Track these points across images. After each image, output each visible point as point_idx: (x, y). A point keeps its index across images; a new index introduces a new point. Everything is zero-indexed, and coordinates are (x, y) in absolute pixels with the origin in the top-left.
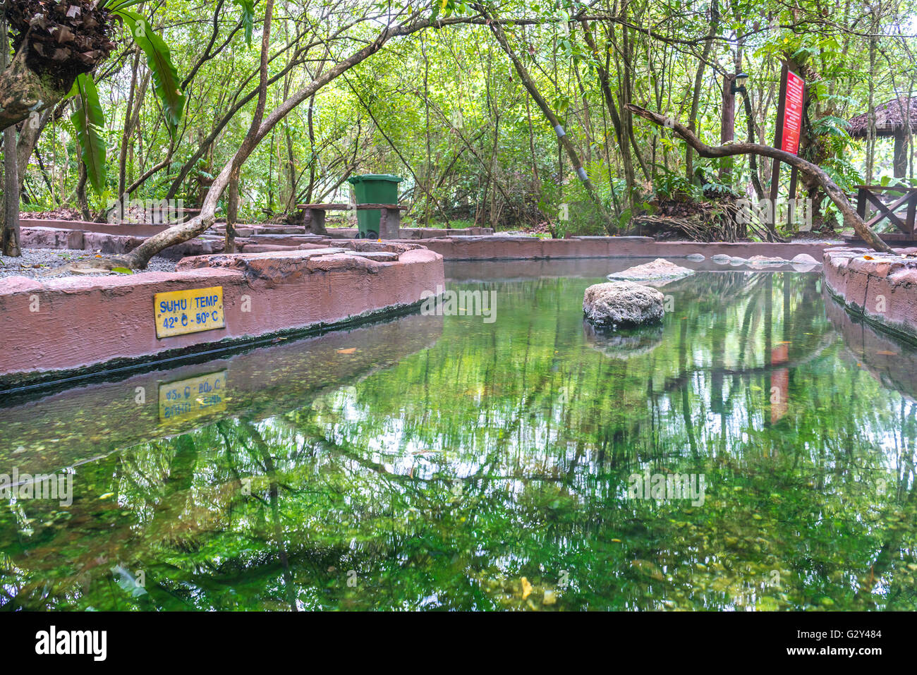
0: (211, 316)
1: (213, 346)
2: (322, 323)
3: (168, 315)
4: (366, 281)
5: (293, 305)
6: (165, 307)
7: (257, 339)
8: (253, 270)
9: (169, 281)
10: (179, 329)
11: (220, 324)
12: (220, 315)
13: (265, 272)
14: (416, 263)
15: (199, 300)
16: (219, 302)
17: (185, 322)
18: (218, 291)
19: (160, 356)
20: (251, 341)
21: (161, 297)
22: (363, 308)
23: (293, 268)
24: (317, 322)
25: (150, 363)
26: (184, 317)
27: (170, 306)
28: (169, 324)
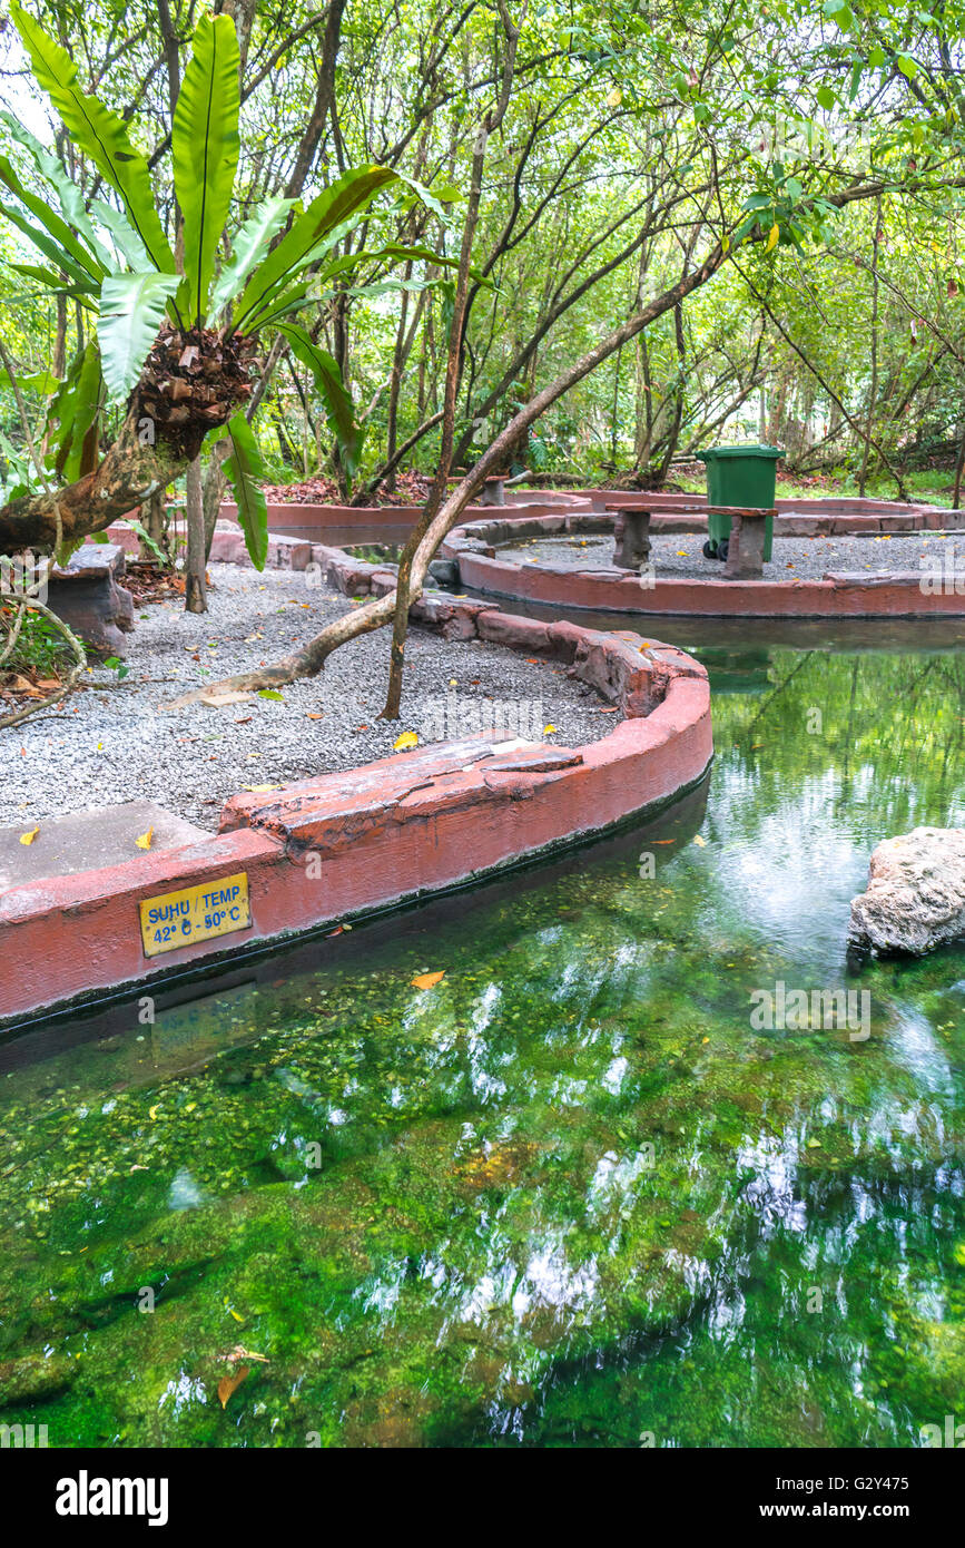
0: (228, 916)
1: (232, 953)
2: (422, 891)
3: (161, 925)
4: (510, 813)
5: (369, 875)
6: (157, 915)
7: (303, 933)
8: (298, 841)
9: (163, 881)
10: (178, 939)
11: (244, 922)
12: (244, 910)
13: (317, 841)
14: (620, 763)
15: (210, 899)
16: (243, 893)
17: (187, 930)
18: (240, 879)
19: (150, 979)
20: (295, 936)
21: (148, 905)
22: (503, 853)
23: (369, 824)
24: (412, 892)
25: (135, 989)
26: (186, 924)
27: (164, 913)
28: (163, 936)
